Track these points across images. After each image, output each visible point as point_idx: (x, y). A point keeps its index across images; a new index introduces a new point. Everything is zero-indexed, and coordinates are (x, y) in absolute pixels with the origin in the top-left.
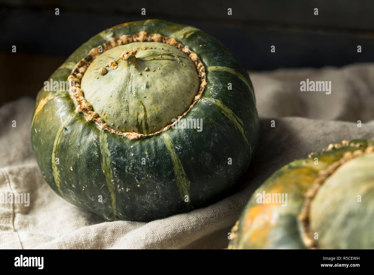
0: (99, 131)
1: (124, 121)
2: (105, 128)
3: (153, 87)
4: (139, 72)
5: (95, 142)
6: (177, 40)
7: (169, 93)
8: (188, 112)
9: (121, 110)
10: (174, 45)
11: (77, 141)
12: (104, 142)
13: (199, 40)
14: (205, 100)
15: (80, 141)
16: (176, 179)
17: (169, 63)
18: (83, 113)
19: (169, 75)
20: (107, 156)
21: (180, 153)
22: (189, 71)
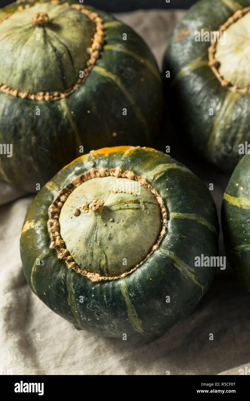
0: (67, 269)
1: (89, 264)
2: (73, 267)
3: (115, 239)
4: (104, 222)
5: (63, 280)
6: (147, 181)
7: (128, 245)
8: (144, 262)
9: (87, 254)
10: (144, 185)
11: (49, 275)
12: (70, 281)
13: (167, 182)
14: (160, 251)
15: (51, 276)
16: (129, 318)
17: (133, 213)
18: (56, 250)
19: (131, 227)
20: (72, 293)
21: (133, 299)
22: (151, 219)
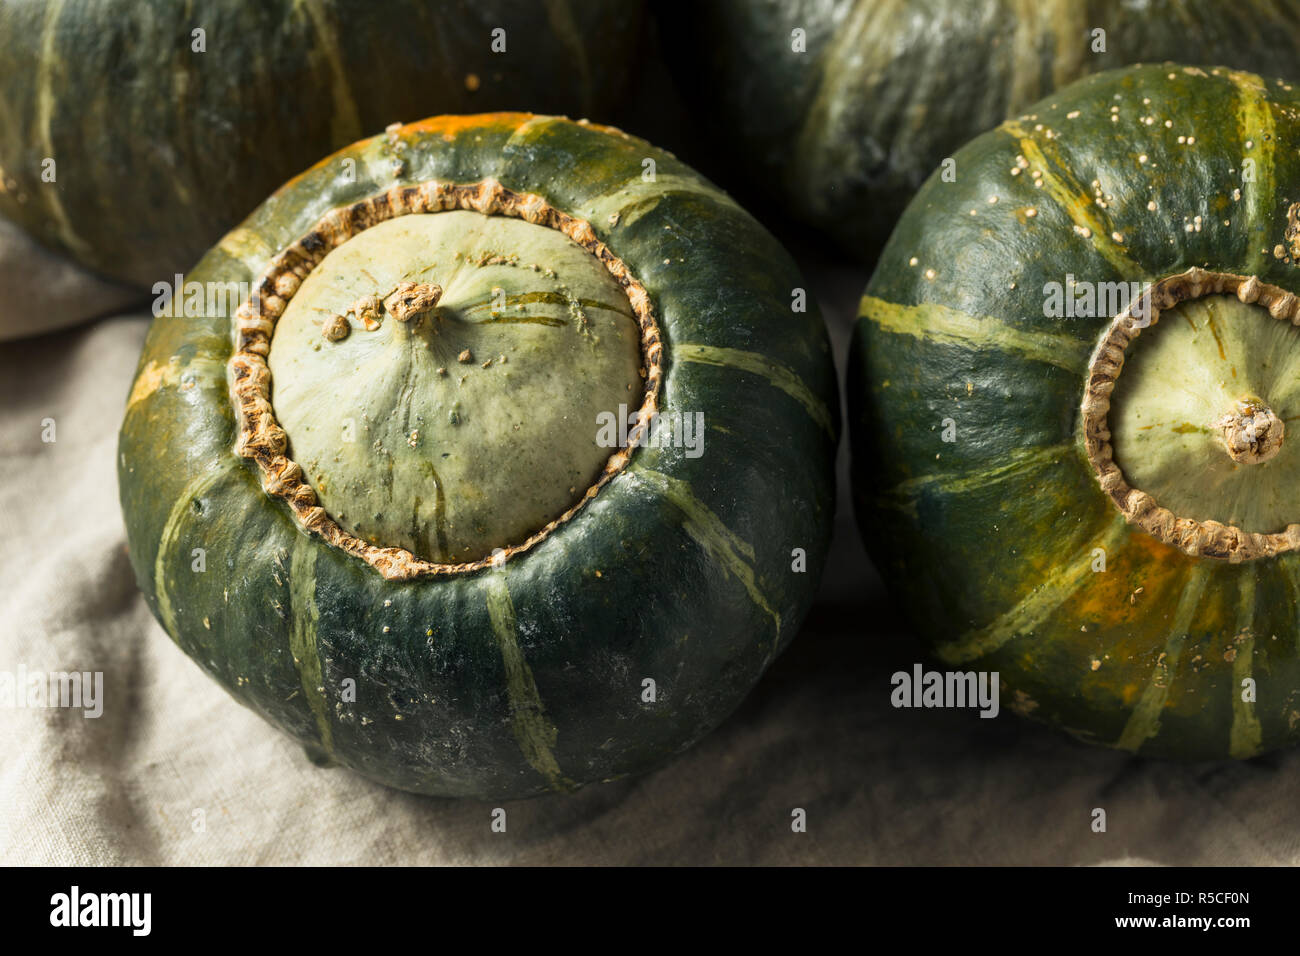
0: (294, 532)
1: (376, 515)
2: (316, 525)
3: (474, 424)
4: (439, 363)
5: (277, 569)
6: (594, 230)
7: (523, 447)
8: (576, 513)
9: (371, 477)
10: (584, 244)
11: (227, 550)
12: (304, 575)
13: (667, 238)
14: (637, 475)
15: (235, 554)
16: (513, 717)
17: (543, 337)
18: (257, 461)
19: (533, 386)
20: (310, 619)
21: (532, 646)
22: (605, 362)
